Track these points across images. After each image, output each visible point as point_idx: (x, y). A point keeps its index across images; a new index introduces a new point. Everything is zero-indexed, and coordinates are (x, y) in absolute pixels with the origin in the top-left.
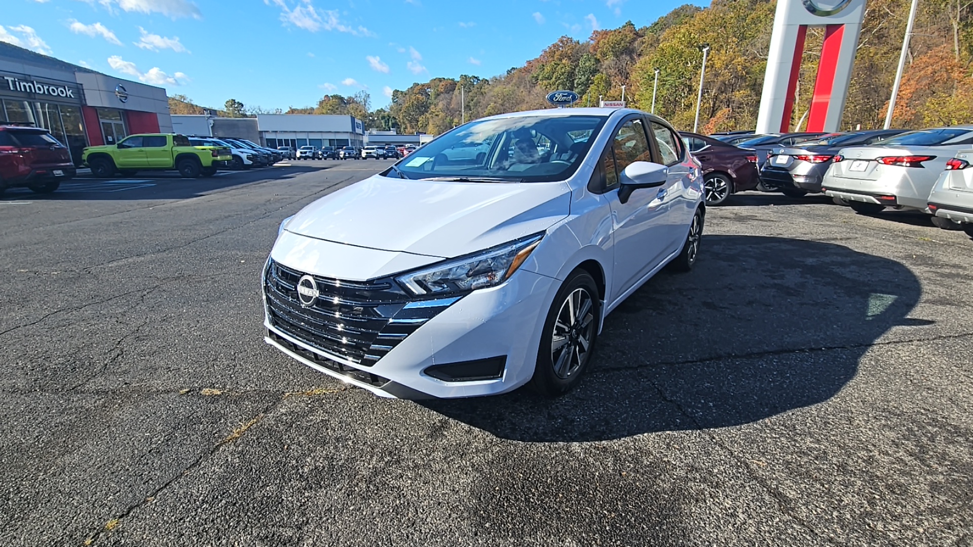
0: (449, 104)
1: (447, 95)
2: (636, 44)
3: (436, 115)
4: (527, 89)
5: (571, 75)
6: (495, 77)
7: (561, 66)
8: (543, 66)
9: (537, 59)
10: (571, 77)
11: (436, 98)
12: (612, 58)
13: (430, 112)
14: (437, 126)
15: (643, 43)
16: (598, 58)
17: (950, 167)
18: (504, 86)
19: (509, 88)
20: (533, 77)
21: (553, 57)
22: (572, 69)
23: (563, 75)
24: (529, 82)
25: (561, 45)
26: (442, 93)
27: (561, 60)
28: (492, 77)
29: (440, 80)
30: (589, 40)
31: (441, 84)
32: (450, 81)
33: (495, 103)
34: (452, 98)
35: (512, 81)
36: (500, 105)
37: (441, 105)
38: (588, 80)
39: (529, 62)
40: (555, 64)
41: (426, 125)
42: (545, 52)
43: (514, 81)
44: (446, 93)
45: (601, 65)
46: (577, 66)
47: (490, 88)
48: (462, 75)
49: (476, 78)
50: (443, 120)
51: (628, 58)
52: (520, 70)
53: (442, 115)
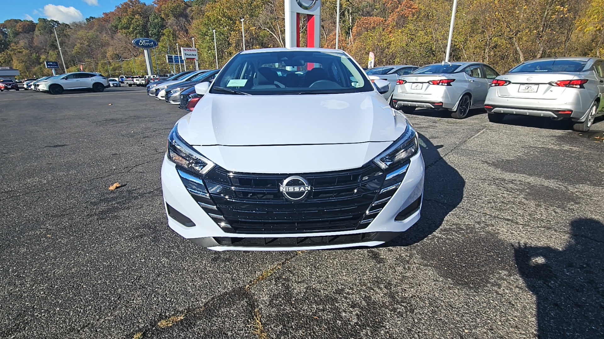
0: (31, 41)
1: (27, 35)
2: (188, 11)
3: (19, 52)
4: (109, 34)
5: (145, 27)
6: (75, 23)
7: (135, 20)
8: (120, 18)
9: (112, 13)
10: (145, 29)
11: (14, 37)
12: (173, 18)
13: (11, 49)
14: (23, 62)
15: (193, 11)
16: (163, 17)
17: (398, 83)
18: (87, 31)
19: (92, 33)
20: (113, 26)
21: (126, 12)
22: (145, 23)
23: (138, 27)
24: (110, 29)
25: (131, 4)
26: (21, 33)
27: (134, 15)
28: (71, 22)
29: (16, 21)
30: (153, 3)
31: (18, 25)
32: (28, 23)
33: (81, 44)
34: (33, 38)
35: (93, 27)
36: (87, 45)
37: (22, 43)
38: (159, 32)
39: (106, 14)
40: (130, 18)
41: (10, 61)
42: (118, 8)
43: (95, 28)
44: (25, 32)
45: (167, 23)
46: (148, 21)
47: (73, 31)
48: (39, 19)
49: (56, 22)
50: (29, 56)
51: (184, 20)
52: (99, 19)
53: (25, 52)
